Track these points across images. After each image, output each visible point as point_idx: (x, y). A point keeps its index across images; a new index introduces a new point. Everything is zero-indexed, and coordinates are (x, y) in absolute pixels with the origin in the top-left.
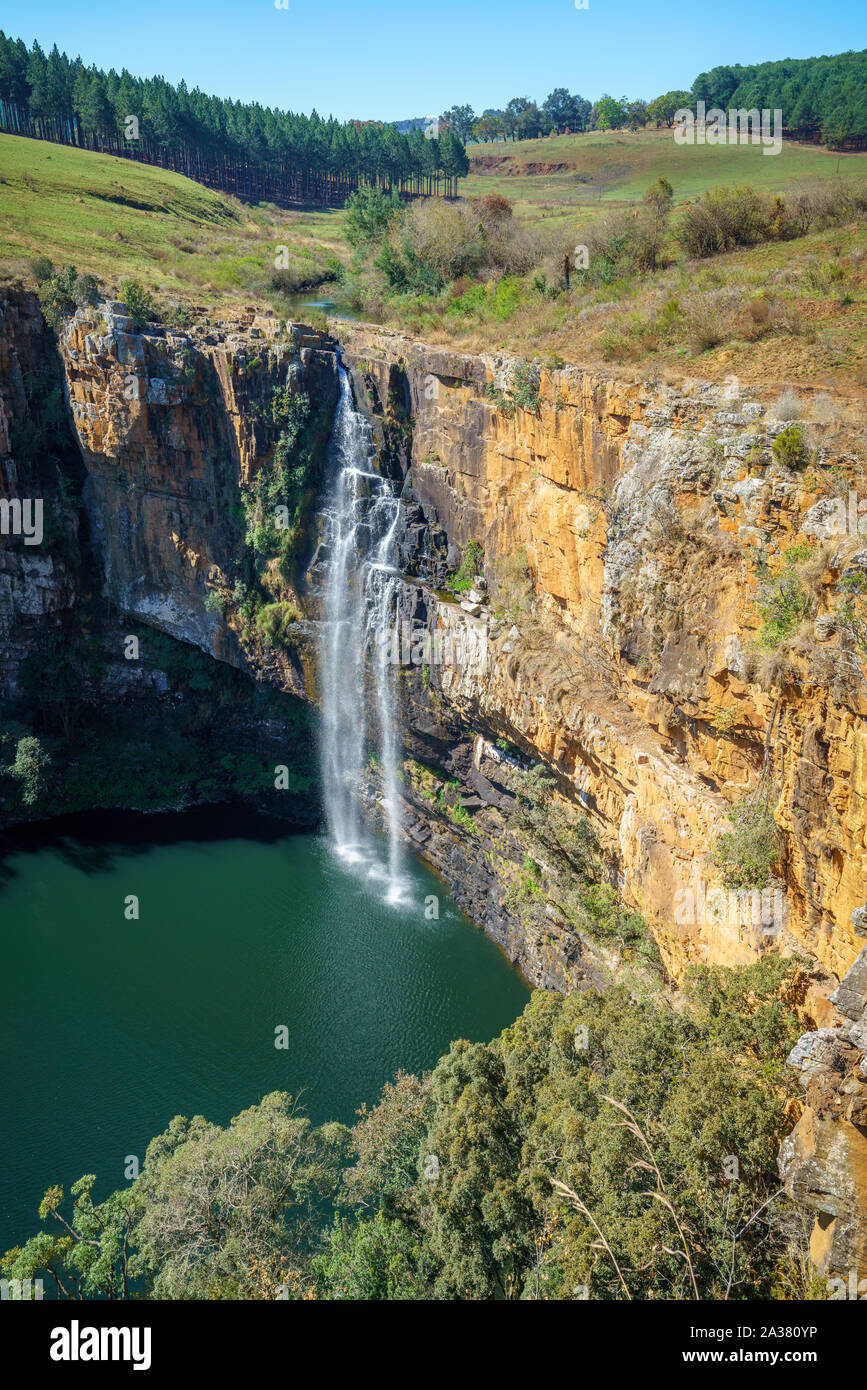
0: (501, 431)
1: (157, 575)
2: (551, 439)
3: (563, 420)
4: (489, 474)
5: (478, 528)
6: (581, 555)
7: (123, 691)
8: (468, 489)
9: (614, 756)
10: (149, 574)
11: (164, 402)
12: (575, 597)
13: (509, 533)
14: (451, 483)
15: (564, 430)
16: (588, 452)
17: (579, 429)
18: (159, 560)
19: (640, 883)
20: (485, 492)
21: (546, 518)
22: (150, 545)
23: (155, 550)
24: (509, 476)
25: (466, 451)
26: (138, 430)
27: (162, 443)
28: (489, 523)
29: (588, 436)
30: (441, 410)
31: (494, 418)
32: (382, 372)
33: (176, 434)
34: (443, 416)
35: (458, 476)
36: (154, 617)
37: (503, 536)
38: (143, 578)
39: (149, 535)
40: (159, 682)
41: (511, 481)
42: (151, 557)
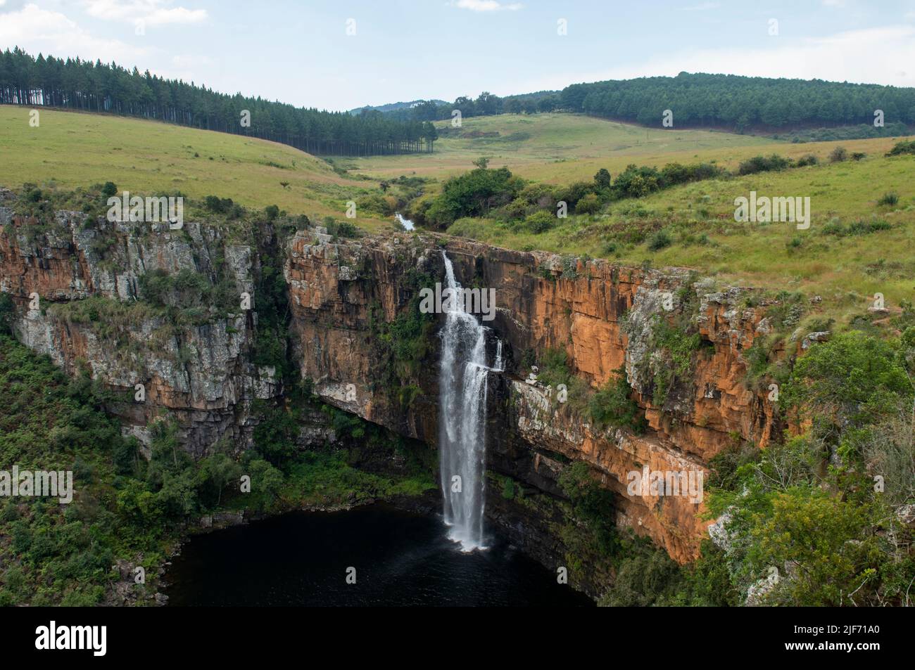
0: (544, 290)
1: (335, 373)
2: (586, 294)
3: (593, 285)
4: (538, 311)
5: (532, 340)
6: (604, 350)
7: (309, 442)
8: (525, 319)
9: (636, 449)
10: (330, 374)
11: (348, 278)
12: (599, 372)
13: (551, 342)
14: (515, 316)
15: (593, 290)
16: (608, 300)
17: (603, 289)
18: (336, 365)
19: (659, 510)
20: (535, 321)
21: (582, 333)
22: (332, 356)
23: (334, 359)
24: (550, 313)
25: (524, 300)
26: (332, 294)
27: (345, 301)
28: (538, 337)
29: (608, 293)
30: (507, 280)
31: (541, 284)
32: (471, 261)
33: (352, 296)
34: (507, 282)
35: (518, 313)
36: (332, 398)
37: (548, 344)
38: (326, 376)
39: (331, 351)
40: (331, 436)
41: (552, 315)
42: (332, 364)
